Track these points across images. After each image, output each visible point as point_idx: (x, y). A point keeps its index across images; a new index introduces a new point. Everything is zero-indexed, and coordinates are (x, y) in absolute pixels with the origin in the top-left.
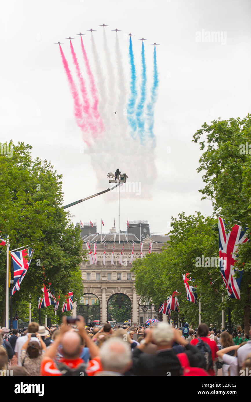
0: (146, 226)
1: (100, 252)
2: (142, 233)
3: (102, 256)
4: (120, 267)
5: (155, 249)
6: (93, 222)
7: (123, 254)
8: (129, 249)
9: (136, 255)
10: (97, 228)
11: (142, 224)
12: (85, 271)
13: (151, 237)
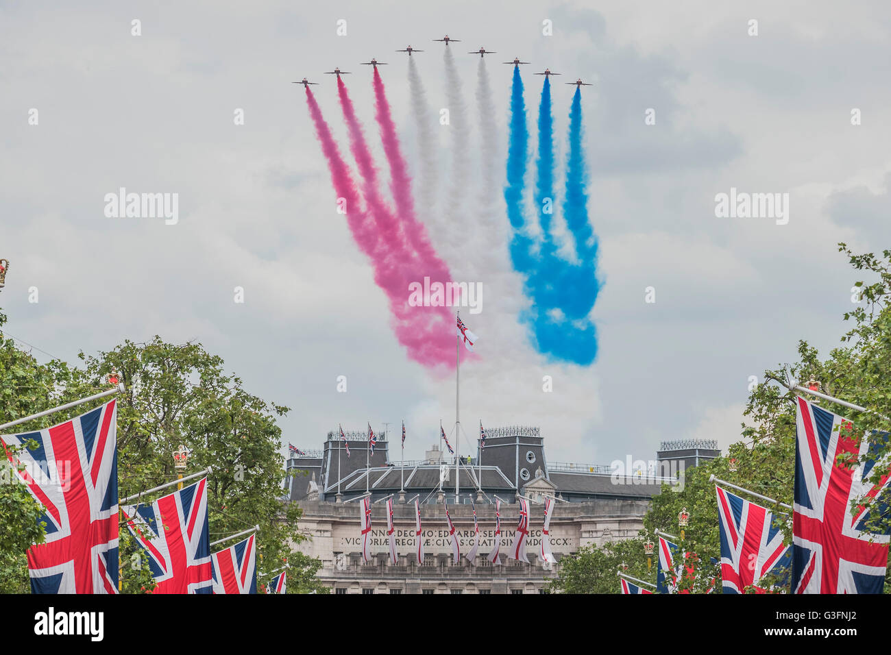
0: (533, 443)
1: (403, 529)
2: (523, 463)
3: (407, 539)
4: (458, 573)
5: (560, 519)
6: (377, 431)
7: (469, 534)
8: (484, 520)
9: (504, 537)
10: (390, 447)
11: (522, 439)
12: (358, 583)
13: (548, 476)
